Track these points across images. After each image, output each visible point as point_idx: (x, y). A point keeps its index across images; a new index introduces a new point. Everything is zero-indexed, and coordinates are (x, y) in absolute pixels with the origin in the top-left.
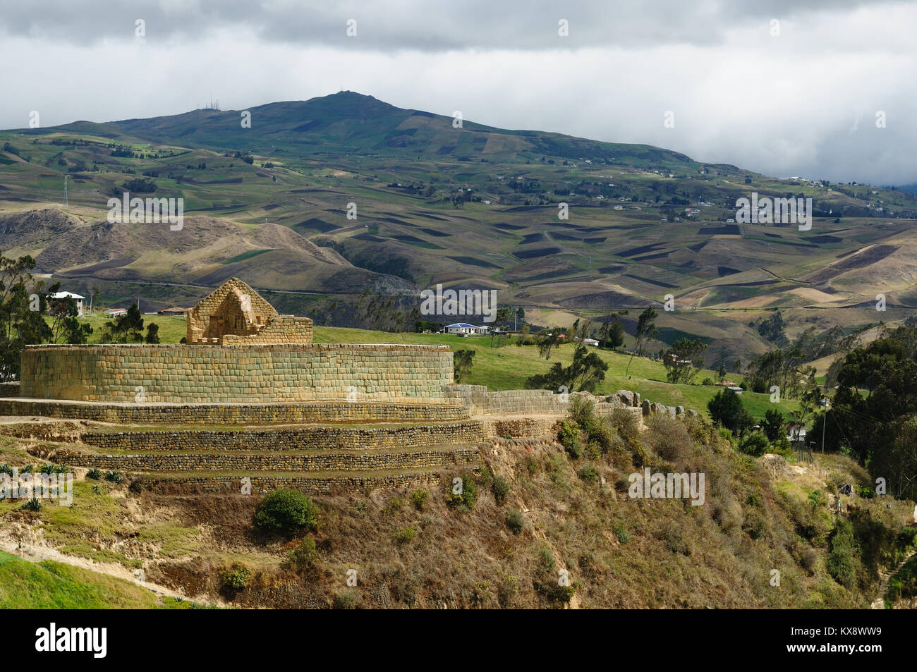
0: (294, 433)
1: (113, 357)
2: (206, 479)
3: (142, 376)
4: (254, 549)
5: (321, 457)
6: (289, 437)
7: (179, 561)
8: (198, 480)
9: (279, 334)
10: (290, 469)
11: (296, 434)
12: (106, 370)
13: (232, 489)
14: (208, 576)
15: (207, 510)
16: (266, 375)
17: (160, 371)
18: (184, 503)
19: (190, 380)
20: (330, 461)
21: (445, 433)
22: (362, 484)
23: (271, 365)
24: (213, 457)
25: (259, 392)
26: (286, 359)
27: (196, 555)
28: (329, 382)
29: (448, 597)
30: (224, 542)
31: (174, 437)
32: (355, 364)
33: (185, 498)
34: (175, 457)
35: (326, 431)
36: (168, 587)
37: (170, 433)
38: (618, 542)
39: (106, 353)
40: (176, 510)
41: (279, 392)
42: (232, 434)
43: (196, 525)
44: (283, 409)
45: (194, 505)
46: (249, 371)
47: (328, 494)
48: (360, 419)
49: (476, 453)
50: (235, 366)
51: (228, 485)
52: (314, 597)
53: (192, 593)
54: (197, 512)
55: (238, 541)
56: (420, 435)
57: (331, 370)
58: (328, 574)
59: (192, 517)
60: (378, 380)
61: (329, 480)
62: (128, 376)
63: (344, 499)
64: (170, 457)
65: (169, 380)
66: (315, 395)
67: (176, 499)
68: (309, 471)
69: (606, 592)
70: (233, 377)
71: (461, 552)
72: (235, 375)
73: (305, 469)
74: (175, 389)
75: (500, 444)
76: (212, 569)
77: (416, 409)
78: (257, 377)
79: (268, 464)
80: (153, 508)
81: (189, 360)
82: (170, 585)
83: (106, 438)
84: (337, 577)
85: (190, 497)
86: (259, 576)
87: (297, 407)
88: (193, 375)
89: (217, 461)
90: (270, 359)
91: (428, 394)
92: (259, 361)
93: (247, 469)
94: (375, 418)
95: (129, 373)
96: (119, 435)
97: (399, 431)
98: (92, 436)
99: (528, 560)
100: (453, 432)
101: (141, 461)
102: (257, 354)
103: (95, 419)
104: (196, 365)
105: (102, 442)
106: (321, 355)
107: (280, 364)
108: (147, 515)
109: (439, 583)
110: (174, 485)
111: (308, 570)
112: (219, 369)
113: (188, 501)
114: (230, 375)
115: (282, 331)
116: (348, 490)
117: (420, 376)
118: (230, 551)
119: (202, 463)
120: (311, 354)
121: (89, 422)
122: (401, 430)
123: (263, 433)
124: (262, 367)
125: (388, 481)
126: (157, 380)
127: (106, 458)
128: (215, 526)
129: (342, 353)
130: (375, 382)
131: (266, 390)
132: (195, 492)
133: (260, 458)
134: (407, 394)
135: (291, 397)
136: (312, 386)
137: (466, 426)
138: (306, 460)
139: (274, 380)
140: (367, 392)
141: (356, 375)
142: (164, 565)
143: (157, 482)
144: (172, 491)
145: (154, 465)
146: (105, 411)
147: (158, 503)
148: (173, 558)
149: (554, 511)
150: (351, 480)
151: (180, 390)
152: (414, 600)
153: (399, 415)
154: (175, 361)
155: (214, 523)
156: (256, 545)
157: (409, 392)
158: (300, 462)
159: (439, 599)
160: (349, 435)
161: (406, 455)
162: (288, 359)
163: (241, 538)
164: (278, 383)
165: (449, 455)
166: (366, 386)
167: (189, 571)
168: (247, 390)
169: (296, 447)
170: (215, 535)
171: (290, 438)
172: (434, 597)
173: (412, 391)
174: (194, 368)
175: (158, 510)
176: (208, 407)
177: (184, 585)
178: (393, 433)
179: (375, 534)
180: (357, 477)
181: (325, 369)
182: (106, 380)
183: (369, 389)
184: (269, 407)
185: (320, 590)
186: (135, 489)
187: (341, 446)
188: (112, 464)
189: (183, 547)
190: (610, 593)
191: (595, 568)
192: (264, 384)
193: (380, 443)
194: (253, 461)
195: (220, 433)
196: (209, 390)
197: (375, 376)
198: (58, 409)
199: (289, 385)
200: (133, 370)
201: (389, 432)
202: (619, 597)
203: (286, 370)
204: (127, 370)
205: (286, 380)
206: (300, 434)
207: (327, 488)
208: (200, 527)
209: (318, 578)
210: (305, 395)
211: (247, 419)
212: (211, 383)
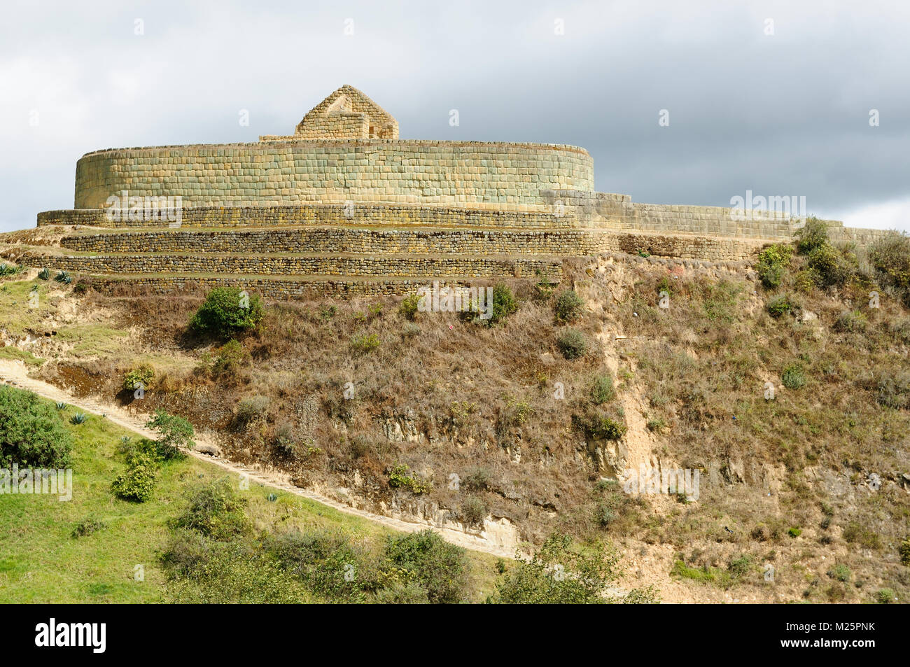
0: (287, 234)
1: (123, 160)
2: (158, 280)
3: (150, 179)
4: (179, 353)
5: (308, 259)
6: (279, 239)
7: (83, 360)
8: (150, 281)
9: (323, 131)
10: (269, 272)
11: (288, 235)
12: (117, 173)
13: (185, 291)
14: (108, 377)
15: (147, 312)
16: (285, 174)
17: (169, 173)
18: (127, 304)
19: (200, 182)
20: (319, 263)
21: (514, 241)
22: (346, 288)
23: (292, 163)
24: (181, 258)
25: (277, 194)
26: (310, 156)
27: (104, 355)
28: (369, 183)
29: (403, 416)
30: (149, 345)
31: (150, 238)
32: (405, 162)
33: (129, 299)
34: (140, 258)
35: (327, 232)
36: (57, 386)
37: (146, 234)
38: (782, 387)
39: (117, 156)
40: (116, 312)
41: (302, 193)
42: (212, 234)
43: (129, 327)
44: (292, 210)
45: (135, 305)
46: (266, 169)
47: (300, 299)
48: (396, 223)
49: (555, 265)
50: (249, 164)
51: (181, 286)
52: (221, 405)
53: (82, 393)
54: (137, 313)
55: (165, 344)
56: (470, 242)
57: (371, 168)
58: (247, 381)
59: (128, 318)
60: (440, 181)
61: (304, 283)
62: (136, 180)
63: (315, 304)
64: (135, 258)
65: (178, 183)
66: (348, 197)
67: (120, 301)
68: (291, 275)
69: (709, 440)
70: (247, 177)
71: (456, 370)
72: (250, 174)
73: (285, 272)
74: (184, 192)
75: (616, 260)
76: (117, 370)
77: (483, 213)
78: (275, 177)
79: (242, 267)
80: (92, 309)
81: (200, 160)
82: (61, 384)
83: (83, 241)
84: (257, 385)
85: (134, 299)
86: (164, 378)
87: (309, 208)
88: (203, 176)
89: (185, 263)
90: (291, 156)
91: (517, 199)
92: (278, 159)
93: (218, 271)
94: (418, 223)
95: (138, 176)
96: (95, 237)
97: (435, 234)
98: (70, 239)
99: (573, 388)
100: (528, 240)
101: (104, 262)
102: (275, 151)
103: (92, 224)
104: (207, 166)
105: (79, 245)
106: (357, 151)
107: (302, 162)
108: (81, 316)
109: (393, 400)
110: (123, 287)
111: (225, 376)
112: (232, 168)
113: (130, 303)
114: (244, 175)
115: (326, 128)
116: (325, 296)
117: (505, 177)
118: (151, 354)
119: (168, 265)
120: (343, 149)
121: (78, 226)
122: (439, 234)
123: (248, 234)
124: (281, 165)
125: (384, 287)
126: (165, 182)
127: (68, 259)
128: (147, 328)
129: (385, 148)
130: (436, 183)
131: (286, 191)
132: (143, 294)
133: (234, 259)
134: (484, 199)
135: (317, 200)
136: (345, 187)
137: (551, 234)
138: (288, 262)
139: (296, 179)
140: (423, 195)
141: (407, 175)
142: (63, 364)
143: (108, 283)
144: (122, 292)
145: (117, 267)
146: (101, 215)
147: (100, 305)
148: (79, 357)
149: (674, 342)
150: (332, 283)
151: (190, 194)
152: (351, 417)
153: (456, 220)
154: (185, 161)
155: (149, 325)
156: (181, 349)
157: (488, 196)
158: (282, 265)
159: (388, 417)
160: (356, 236)
161: (432, 261)
162: (311, 156)
163: (169, 342)
164: (300, 183)
165: (505, 264)
166: (422, 188)
167: (87, 371)
168: (264, 192)
169: (286, 249)
170: (144, 337)
171: (281, 239)
172: (382, 414)
173: (492, 195)
174: (205, 169)
175: (96, 311)
176: (206, 209)
177: (76, 384)
178: (426, 237)
179: (331, 341)
180: (342, 280)
181: (362, 168)
182: (118, 186)
183: (427, 192)
184: (275, 208)
185: (230, 397)
186: (79, 290)
187: (344, 249)
188: (73, 265)
189: (98, 347)
190: (716, 439)
191: (702, 409)
192: (283, 184)
193: (403, 248)
194: (226, 263)
195: (199, 234)
196: (222, 192)
197: (435, 176)
198: (63, 216)
199: (314, 186)
200: (141, 173)
201: (419, 236)
202: (729, 446)
203: (311, 169)
204: (136, 173)
205: (310, 179)
206: (293, 235)
207: (300, 292)
208: (133, 330)
209: (235, 385)
210: (336, 197)
211: (248, 222)
212: (224, 185)
